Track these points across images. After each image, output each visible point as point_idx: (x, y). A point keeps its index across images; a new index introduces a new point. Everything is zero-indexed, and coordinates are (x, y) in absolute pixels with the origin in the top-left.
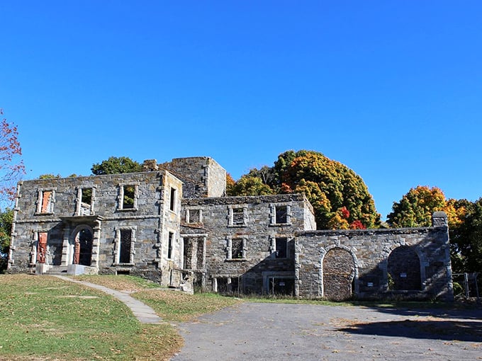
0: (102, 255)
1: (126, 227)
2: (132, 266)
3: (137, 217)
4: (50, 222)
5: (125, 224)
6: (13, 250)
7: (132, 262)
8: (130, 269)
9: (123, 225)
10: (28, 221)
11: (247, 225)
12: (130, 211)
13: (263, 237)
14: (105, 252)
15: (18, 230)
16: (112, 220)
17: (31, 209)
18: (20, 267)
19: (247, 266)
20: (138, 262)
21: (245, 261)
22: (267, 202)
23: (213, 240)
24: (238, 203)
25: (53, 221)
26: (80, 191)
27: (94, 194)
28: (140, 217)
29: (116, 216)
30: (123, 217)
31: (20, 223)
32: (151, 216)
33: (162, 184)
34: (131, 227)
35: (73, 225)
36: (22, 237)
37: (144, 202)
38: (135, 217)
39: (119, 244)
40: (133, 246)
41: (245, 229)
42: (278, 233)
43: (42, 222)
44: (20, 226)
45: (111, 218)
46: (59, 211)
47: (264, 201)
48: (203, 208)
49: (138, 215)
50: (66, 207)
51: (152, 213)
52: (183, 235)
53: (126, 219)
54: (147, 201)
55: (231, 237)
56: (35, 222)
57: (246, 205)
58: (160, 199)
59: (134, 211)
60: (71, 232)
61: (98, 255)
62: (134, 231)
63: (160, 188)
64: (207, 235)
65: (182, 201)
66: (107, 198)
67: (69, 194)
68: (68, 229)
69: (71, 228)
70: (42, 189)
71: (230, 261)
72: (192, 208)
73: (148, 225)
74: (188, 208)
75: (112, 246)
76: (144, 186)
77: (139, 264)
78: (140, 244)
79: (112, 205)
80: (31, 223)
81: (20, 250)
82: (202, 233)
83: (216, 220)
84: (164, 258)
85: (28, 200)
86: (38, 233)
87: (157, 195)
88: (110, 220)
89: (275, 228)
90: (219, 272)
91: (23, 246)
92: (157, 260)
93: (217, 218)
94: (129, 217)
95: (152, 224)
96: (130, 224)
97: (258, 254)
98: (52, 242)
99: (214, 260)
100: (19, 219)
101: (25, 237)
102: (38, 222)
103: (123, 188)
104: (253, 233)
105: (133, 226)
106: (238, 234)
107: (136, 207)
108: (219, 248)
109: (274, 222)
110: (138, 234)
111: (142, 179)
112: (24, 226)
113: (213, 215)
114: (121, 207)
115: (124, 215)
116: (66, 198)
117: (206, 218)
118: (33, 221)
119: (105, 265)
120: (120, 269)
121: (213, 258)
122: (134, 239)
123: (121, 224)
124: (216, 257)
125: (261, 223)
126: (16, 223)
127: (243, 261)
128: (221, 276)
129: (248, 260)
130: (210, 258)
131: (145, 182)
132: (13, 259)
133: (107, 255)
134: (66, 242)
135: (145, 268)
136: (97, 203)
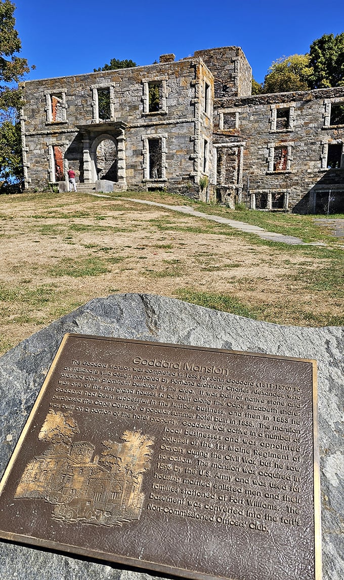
0: (130, 170)
1: (155, 136)
2: (164, 181)
3: (167, 122)
4: (65, 133)
5: (153, 131)
6: (28, 167)
7: (164, 178)
8: (162, 185)
9: (151, 133)
10: (39, 132)
11: (293, 129)
12: (158, 114)
13: (312, 144)
14: (133, 167)
15: (30, 143)
16: (138, 127)
17: (39, 118)
18: (39, 186)
19: (291, 179)
20: (171, 176)
21: (289, 173)
22: (321, 98)
23: (252, 149)
24: (283, 102)
25: (68, 132)
26: (95, 92)
27: (112, 95)
28: (171, 121)
29: (141, 122)
30: (150, 123)
31: (30, 135)
32: (184, 120)
33: (196, 77)
34: (160, 135)
35: (92, 135)
36: (35, 152)
37: (174, 103)
38: (165, 122)
39: (148, 156)
40: (164, 158)
41: (291, 135)
42: (332, 137)
43: (55, 133)
44: (30, 139)
45: (136, 124)
46: (74, 118)
47: (317, 97)
48: (239, 110)
49: (168, 119)
50: (81, 114)
51: (185, 116)
52: (216, 145)
53: (153, 125)
54: (178, 101)
55: (273, 145)
56: (48, 134)
57: (294, 104)
58: (195, 97)
59: (162, 115)
60: (91, 145)
61: (124, 170)
62: (164, 140)
63: (194, 82)
64: (244, 143)
65: (215, 103)
66: (129, 99)
67: (82, 96)
68: (88, 141)
69: (90, 139)
70: (49, 92)
71: (271, 174)
72: (227, 111)
73: (181, 132)
74: (221, 111)
75: (140, 159)
76: (173, 81)
77: (172, 179)
78: (173, 156)
79: (135, 108)
80: (42, 134)
81: (35, 167)
82: (238, 142)
83: (256, 125)
84: (201, 172)
85: (35, 107)
86: (53, 146)
87: (191, 92)
88: (135, 127)
89: (328, 131)
90: (258, 187)
91: (37, 162)
92: (193, 173)
93: (257, 121)
94: (158, 122)
95: (185, 131)
96: (159, 131)
97: (305, 165)
98: (71, 156)
99: (252, 173)
100: (28, 130)
101: (38, 152)
102: (51, 134)
103: (147, 84)
104: (300, 139)
105: (162, 134)
106: (282, 141)
107: (165, 109)
108: (258, 159)
109: (328, 124)
110: (169, 143)
111: (170, 72)
112: (35, 139)
113: (252, 118)
114: (147, 111)
115: (151, 120)
116: (79, 102)
117: (244, 122)
118: (46, 132)
119: (134, 181)
120: (150, 185)
121: (251, 170)
122: (165, 149)
123: (149, 132)
124: (255, 170)
125: (311, 125)
126: (26, 136)
127: (287, 173)
128: (261, 191)
129: (294, 171)
130: (247, 171)
131: (174, 76)
132: (29, 177)
133: (135, 170)
134: (87, 157)
135: (180, 184)
136: (117, 106)
